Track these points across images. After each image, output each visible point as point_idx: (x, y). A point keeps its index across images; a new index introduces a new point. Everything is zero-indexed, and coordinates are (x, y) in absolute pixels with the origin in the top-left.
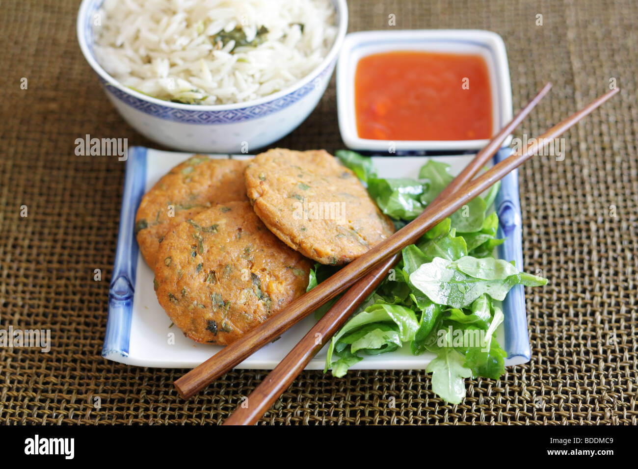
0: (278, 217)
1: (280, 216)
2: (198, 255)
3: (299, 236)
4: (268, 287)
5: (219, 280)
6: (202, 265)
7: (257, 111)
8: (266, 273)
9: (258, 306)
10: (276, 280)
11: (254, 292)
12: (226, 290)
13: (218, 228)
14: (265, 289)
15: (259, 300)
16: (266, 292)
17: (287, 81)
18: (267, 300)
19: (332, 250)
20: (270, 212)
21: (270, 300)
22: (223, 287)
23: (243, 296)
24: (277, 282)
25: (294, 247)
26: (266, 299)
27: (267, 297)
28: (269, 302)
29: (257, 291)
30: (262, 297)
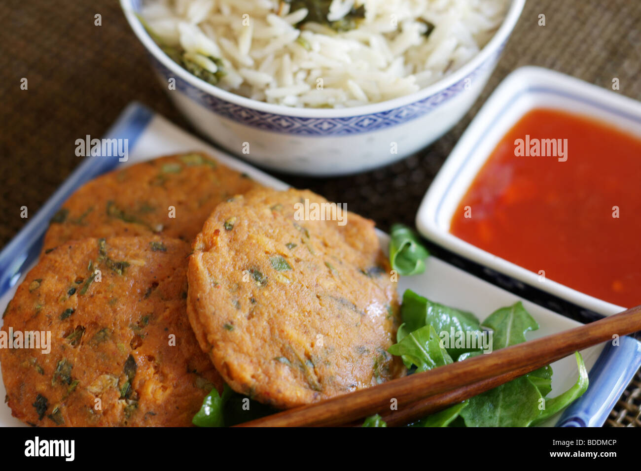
0: (204, 292)
1: (208, 291)
2: (75, 296)
3: (215, 333)
4: (142, 385)
5: (82, 344)
6: (73, 312)
7: (284, 123)
8: (152, 364)
9: (114, 406)
10: (161, 382)
11: (118, 384)
12: (83, 363)
13: (126, 269)
14: (137, 386)
15: (121, 398)
16: (136, 391)
17: (352, 97)
18: (132, 404)
19: (253, 377)
20: (197, 279)
21: (136, 407)
22: (81, 358)
23: (99, 383)
24: (161, 384)
25: (203, 346)
26: (131, 402)
27: (134, 399)
28: (133, 407)
29: (125, 384)
30: (126, 397)
